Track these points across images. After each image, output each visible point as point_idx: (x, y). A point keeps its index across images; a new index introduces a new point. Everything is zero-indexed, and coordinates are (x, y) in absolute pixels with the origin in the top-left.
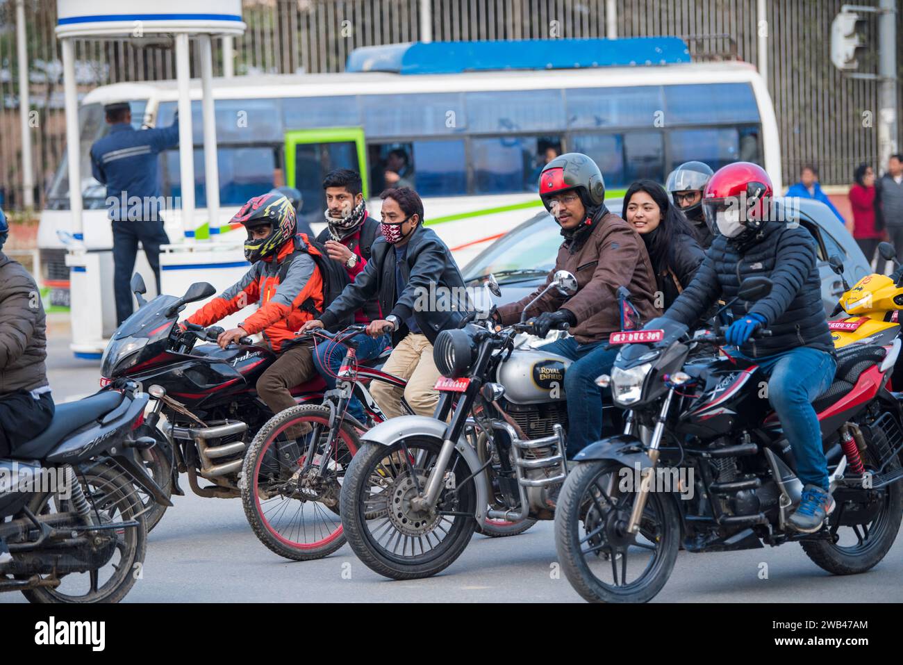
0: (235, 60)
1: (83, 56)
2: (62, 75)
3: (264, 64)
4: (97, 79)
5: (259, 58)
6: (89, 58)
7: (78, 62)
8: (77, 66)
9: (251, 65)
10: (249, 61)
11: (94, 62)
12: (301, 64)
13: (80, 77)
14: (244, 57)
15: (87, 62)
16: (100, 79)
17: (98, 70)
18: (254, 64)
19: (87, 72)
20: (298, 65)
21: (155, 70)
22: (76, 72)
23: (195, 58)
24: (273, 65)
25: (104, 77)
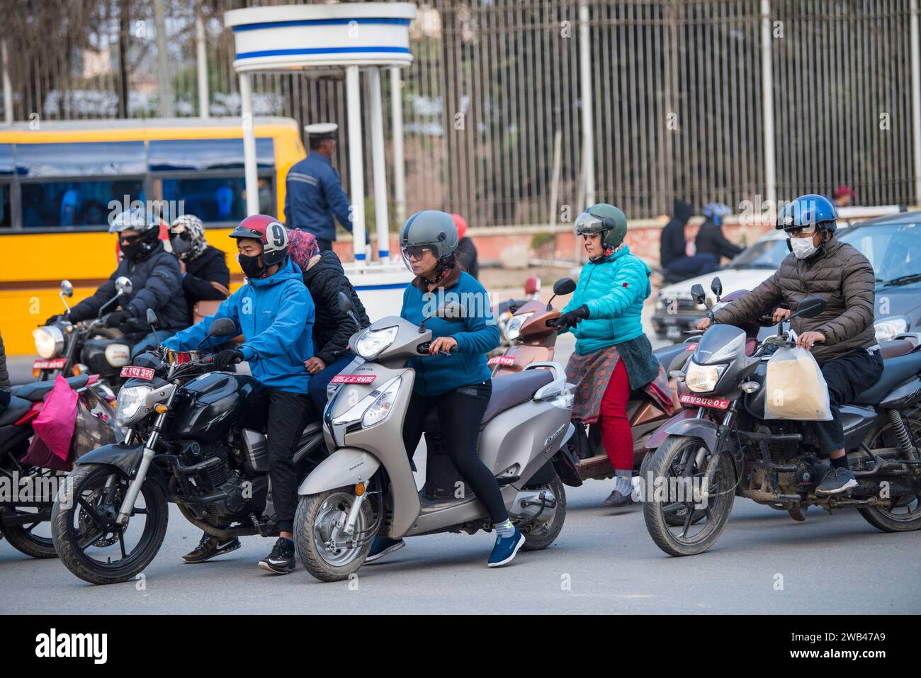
0: (403, 90)
1: (260, 89)
2: (240, 107)
3: (430, 94)
4: (273, 110)
5: (425, 88)
6: (265, 90)
7: (254, 94)
8: (255, 99)
9: (418, 95)
10: (416, 90)
11: (270, 95)
12: (465, 93)
13: (256, 109)
14: (411, 87)
15: (264, 95)
16: (275, 109)
17: (273, 102)
18: (421, 94)
19: (263, 103)
20: (462, 94)
21: (327, 101)
22: (253, 103)
23: (365, 89)
24: (439, 94)
25: (279, 108)
